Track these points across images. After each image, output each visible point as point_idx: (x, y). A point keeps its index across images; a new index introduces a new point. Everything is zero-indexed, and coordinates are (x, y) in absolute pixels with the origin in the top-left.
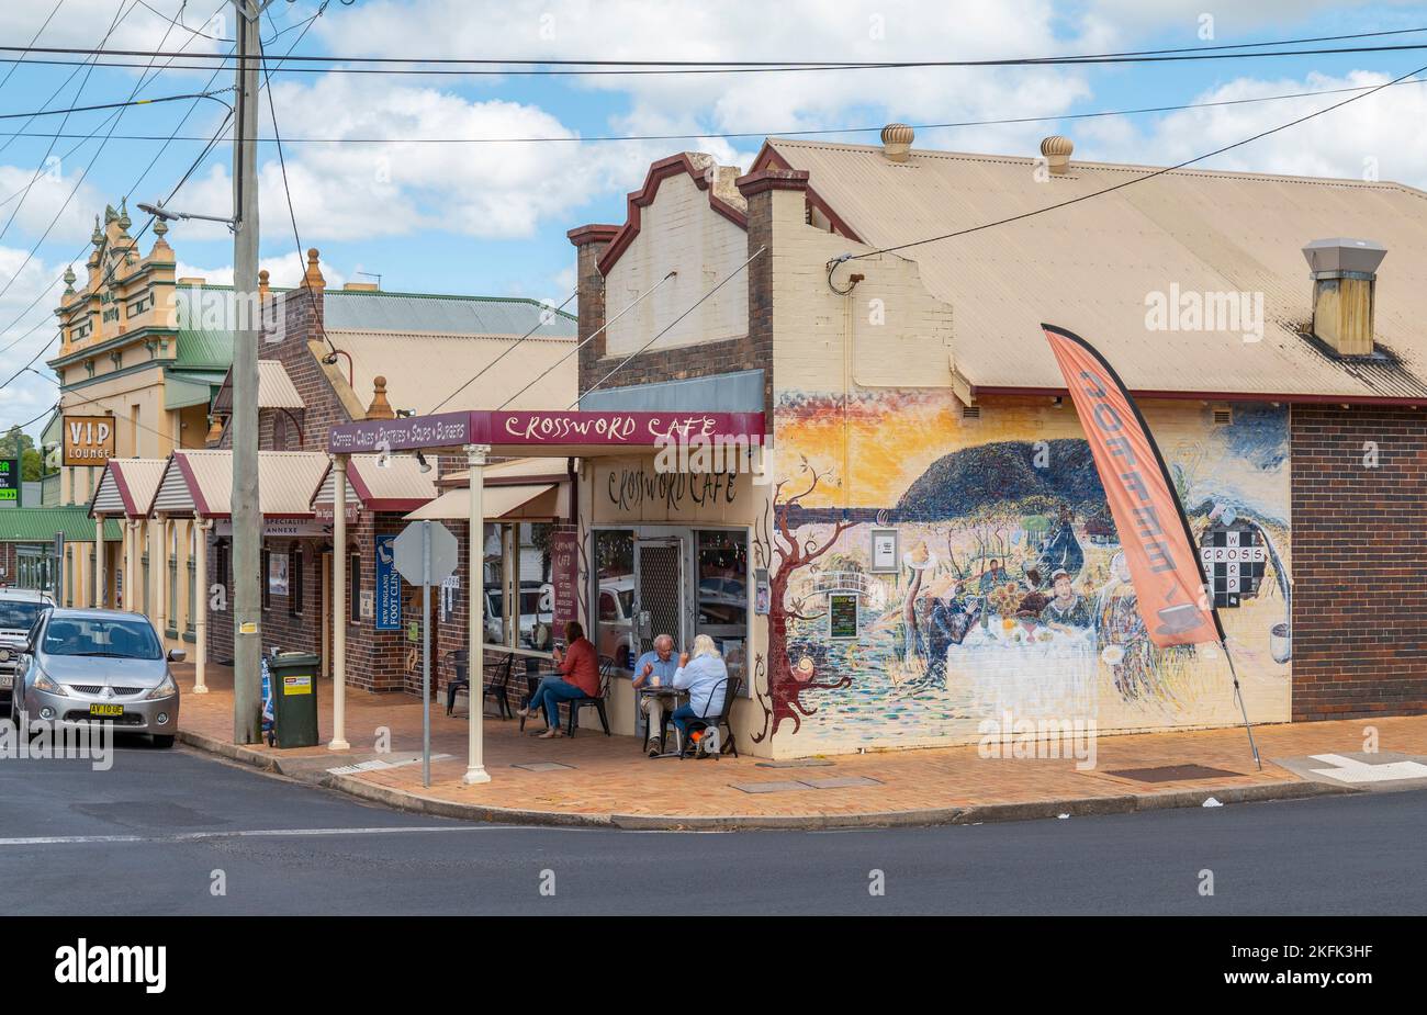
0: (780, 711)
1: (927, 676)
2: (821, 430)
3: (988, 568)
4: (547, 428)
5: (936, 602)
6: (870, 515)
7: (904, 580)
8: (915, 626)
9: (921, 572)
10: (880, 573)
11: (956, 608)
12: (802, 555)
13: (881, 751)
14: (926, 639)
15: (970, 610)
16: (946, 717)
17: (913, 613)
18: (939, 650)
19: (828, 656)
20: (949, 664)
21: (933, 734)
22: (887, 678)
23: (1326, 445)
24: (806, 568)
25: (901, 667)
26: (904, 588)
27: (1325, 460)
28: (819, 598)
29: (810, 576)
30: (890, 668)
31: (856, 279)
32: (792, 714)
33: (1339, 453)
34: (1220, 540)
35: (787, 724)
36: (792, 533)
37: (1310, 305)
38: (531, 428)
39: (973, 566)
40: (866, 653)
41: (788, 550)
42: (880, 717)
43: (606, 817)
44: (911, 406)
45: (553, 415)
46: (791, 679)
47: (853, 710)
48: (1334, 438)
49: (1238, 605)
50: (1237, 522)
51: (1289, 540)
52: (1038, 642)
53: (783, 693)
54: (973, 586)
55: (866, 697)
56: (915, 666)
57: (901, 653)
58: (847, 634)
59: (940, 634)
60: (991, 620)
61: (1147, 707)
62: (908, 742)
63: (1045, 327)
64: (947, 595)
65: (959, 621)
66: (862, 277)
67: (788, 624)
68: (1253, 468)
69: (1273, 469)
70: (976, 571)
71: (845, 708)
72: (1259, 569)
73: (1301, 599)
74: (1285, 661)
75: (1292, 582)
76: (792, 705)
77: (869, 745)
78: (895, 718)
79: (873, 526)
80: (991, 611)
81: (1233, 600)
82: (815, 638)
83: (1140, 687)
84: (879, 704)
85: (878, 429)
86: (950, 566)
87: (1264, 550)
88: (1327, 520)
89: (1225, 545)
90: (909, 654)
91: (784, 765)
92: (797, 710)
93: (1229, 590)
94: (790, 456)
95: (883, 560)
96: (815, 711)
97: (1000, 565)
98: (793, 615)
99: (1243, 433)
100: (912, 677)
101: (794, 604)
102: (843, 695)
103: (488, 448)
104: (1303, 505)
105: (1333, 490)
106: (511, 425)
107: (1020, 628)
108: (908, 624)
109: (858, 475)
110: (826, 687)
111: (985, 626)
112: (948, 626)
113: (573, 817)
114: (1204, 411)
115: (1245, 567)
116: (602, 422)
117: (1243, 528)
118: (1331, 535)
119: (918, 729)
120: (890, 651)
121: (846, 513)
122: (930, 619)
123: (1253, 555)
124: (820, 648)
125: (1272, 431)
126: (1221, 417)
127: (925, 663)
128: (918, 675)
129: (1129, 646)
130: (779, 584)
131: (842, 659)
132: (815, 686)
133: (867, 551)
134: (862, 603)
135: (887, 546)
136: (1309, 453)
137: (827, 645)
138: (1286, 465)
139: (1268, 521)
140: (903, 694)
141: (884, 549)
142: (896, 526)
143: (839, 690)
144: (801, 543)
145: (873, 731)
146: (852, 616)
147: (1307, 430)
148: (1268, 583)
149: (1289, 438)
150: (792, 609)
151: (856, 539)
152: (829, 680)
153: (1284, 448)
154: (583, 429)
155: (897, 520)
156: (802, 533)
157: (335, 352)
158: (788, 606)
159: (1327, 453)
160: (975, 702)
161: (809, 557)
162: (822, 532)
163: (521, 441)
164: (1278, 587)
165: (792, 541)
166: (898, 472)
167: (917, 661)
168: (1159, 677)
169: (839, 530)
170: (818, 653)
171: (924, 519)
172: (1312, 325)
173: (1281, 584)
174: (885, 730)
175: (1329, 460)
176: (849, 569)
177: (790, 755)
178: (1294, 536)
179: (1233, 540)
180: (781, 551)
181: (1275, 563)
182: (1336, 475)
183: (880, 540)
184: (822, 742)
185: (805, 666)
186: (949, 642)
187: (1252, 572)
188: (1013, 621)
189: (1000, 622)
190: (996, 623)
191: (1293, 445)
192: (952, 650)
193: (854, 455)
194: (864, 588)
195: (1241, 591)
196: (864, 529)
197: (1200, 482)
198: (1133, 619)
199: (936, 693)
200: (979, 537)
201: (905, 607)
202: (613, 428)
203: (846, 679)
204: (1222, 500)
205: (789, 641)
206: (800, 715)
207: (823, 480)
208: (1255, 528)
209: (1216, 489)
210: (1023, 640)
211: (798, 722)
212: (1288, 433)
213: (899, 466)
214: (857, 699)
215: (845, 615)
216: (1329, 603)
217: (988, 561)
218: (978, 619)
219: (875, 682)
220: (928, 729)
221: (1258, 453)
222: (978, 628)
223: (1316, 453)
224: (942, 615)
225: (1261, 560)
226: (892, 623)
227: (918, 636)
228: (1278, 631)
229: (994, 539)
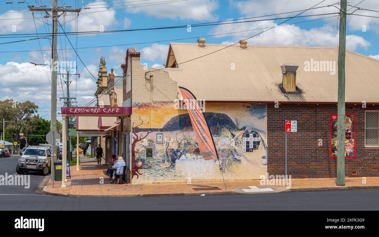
0: (134, 174)
1: (171, 166)
2: (144, 111)
3: (186, 142)
4: (79, 110)
5: (173, 150)
6: (156, 130)
7: (164, 145)
8: (167, 155)
9: (169, 143)
10: (159, 143)
11: (178, 151)
12: (139, 139)
13: (159, 183)
14: (170, 158)
15: (181, 151)
16: (175, 176)
17: (167, 152)
18: (174, 161)
19: (145, 161)
20: (176, 164)
21: (172, 180)
22: (160, 167)
23: (277, 113)
24: (140, 142)
25: (164, 164)
26: (164, 147)
27: (277, 117)
28: (143, 148)
29: (141, 143)
30: (161, 165)
31: (151, 76)
32: (137, 174)
33: (281, 115)
34: (248, 136)
35: (135, 176)
36: (137, 134)
37: (282, 79)
38: (75, 111)
39: (182, 142)
40: (155, 161)
41: (136, 137)
42: (158, 175)
44: (167, 105)
45: (81, 108)
46: (136, 166)
47: (151, 174)
48: (279, 112)
49: (252, 151)
50: (252, 131)
51: (267, 136)
52: (199, 159)
53: (134, 170)
54: (182, 146)
55: (155, 171)
56: (167, 164)
57: (164, 161)
58: (150, 157)
59: (174, 157)
60: (187, 154)
61: (228, 175)
62: (165, 181)
63: (180, 87)
64: (176, 148)
65: (179, 154)
67: (135, 154)
68: (257, 119)
69: (262, 119)
70: (183, 142)
71: (150, 173)
72: (258, 143)
73: (270, 149)
74: (266, 165)
75: (267, 146)
76: (136, 172)
77: (156, 182)
78: (162, 176)
79: (157, 132)
80: (187, 152)
81: (251, 150)
82: (142, 157)
83: (226, 170)
84: (158, 173)
85: (158, 110)
86: (176, 141)
87: (260, 138)
88: (277, 131)
89: (249, 137)
90: (166, 161)
92: (138, 174)
93: (250, 148)
94: (136, 117)
95: (159, 140)
96: (142, 174)
97: (189, 141)
98: (137, 152)
99: (254, 110)
100: (167, 166)
101: (137, 150)
102: (149, 170)
103: (66, 115)
104: (271, 128)
105: (279, 124)
107: (194, 156)
108: (165, 154)
109: (153, 121)
110: (145, 168)
111: (185, 155)
112: (176, 155)
114: (243, 106)
115: (254, 142)
116: (92, 109)
117: (254, 133)
118: (279, 135)
119: (168, 178)
120: (161, 160)
121: (150, 129)
122: (171, 153)
123: (256, 139)
124: (144, 160)
125: (262, 110)
126: (248, 107)
127: (170, 163)
128: (168, 166)
129: (223, 160)
130: (134, 145)
131: (149, 162)
132: (142, 168)
133: (155, 138)
134: (154, 150)
135: (160, 137)
136: (273, 115)
137: (145, 159)
138: (266, 118)
139: (261, 131)
140: (165, 170)
141: (159, 137)
142: (162, 133)
143: (148, 169)
144: (139, 136)
145: (157, 179)
146: (152, 153)
147: (272, 110)
148: (261, 146)
149: (267, 112)
150: (136, 151)
151: (152, 135)
152: (146, 167)
153: (266, 114)
154: (88, 111)
155: (163, 131)
156: (139, 134)
157: (112, 93)
158: (135, 150)
159: (277, 115)
160: (183, 173)
161: (141, 139)
162: (144, 134)
163: (73, 113)
164: (263, 147)
165: (137, 136)
166: (163, 120)
167: (168, 163)
168: (231, 168)
169: (148, 133)
170: (143, 161)
171: (170, 131)
172: (282, 84)
173: (264, 146)
174: (160, 179)
175: (278, 117)
176: (151, 142)
177: (135, 184)
178: (268, 135)
179: (251, 136)
180: (134, 138)
181: (263, 141)
182: (280, 121)
183: (158, 136)
184: (144, 181)
185: (140, 163)
186: (176, 159)
187: (256, 144)
188: (193, 154)
189: (189, 154)
190: (188, 155)
191: (268, 113)
192: (177, 161)
193: (152, 116)
194: (155, 146)
195: (254, 148)
196: (154, 133)
197: (242, 122)
198: (224, 154)
199: (172, 170)
200: (184, 135)
201: (165, 151)
202: (95, 111)
203: (150, 167)
204: (248, 126)
205: (136, 158)
206: (139, 175)
207: (144, 122)
208: (257, 133)
209: (247, 124)
210: (195, 159)
211: (138, 176)
212: (267, 111)
213: (163, 119)
214: (153, 171)
215: (149, 152)
216: (278, 151)
217: (186, 140)
218: (183, 154)
219: (157, 168)
220: (171, 178)
221: (258, 115)
222: (183, 156)
223: (274, 115)
224: (174, 153)
225: (259, 140)
226: (161, 154)
227: (168, 157)
228: (263, 157)
229: (188, 135)
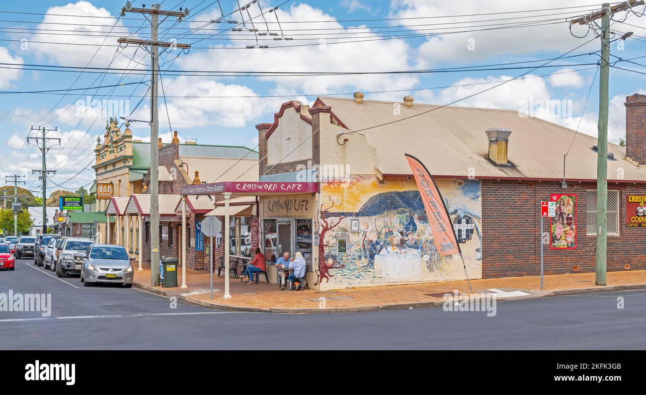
0: (322, 276)
1: (368, 265)
2: (335, 188)
3: (387, 231)
4: (249, 187)
5: (371, 241)
6: (350, 214)
7: (361, 235)
8: (365, 249)
9: (366, 232)
10: (354, 232)
11: (377, 243)
12: (329, 227)
13: (354, 288)
14: (368, 253)
15: (382, 244)
16: (374, 277)
17: (364, 245)
18: (372, 257)
19: (337, 258)
20: (375, 261)
21: (370, 283)
22: (356, 265)
23: (493, 192)
24: (331, 231)
25: (360, 262)
26: (361, 237)
27: (492, 197)
28: (334, 240)
29: (332, 233)
30: (357, 262)
31: (346, 140)
32: (326, 277)
33: (497, 195)
34: (460, 222)
35: (324, 280)
36: (326, 220)
37: (488, 149)
38: (244, 187)
39: (383, 230)
40: (349, 258)
41: (325, 225)
42: (353, 277)
43: (268, 309)
44: (363, 180)
45: (251, 183)
46: (326, 265)
47: (345, 275)
48: (495, 190)
49: (465, 242)
50: (465, 216)
51: (481, 222)
52: (403, 254)
53: (323, 270)
54: (383, 236)
55: (349, 271)
56: (365, 261)
57: (360, 257)
58: (343, 251)
59: (373, 251)
60: (388, 247)
61: (437, 274)
62: (362, 285)
63: (406, 155)
64: (375, 239)
65: (378, 247)
66: (348, 140)
67: (325, 248)
68: (470, 200)
69: (476, 200)
70: (383, 232)
71: (343, 275)
72: (472, 231)
73: (484, 240)
74: (480, 260)
75: (482, 235)
76: (326, 274)
77: (350, 286)
78: (358, 278)
79: (351, 218)
80: (388, 244)
81: (464, 241)
82: (333, 253)
83: (435, 268)
84: (353, 273)
85: (352, 187)
86: (375, 230)
87: (473, 225)
88: (493, 216)
89: (461, 223)
90: (363, 257)
91: (323, 292)
92: (327, 275)
93: (462, 238)
94: (325, 196)
95: (355, 228)
96: (333, 276)
97: (391, 230)
98: (326, 246)
99: (466, 188)
100: (363, 265)
101: (327, 242)
102: (342, 271)
103: (231, 193)
104: (485, 211)
105: (495, 206)
106: (238, 186)
107: (397, 250)
108: (362, 248)
109: (347, 202)
110: (337, 268)
111: (386, 249)
112: (375, 249)
113: (257, 309)
114: (455, 182)
115: (467, 231)
116: (266, 185)
117: (467, 218)
118: (494, 220)
119: (365, 281)
120: (357, 257)
121: (343, 214)
122: (369, 247)
123: (470, 227)
124: (335, 256)
125: (476, 188)
126: (460, 184)
127: (368, 260)
128: (365, 264)
129: (431, 255)
130: (322, 236)
131: (342, 259)
132: (333, 268)
133: (349, 225)
134: (348, 242)
135: (356, 224)
136: (487, 195)
137: (337, 255)
138: (480, 199)
139: (474, 216)
140: (361, 270)
141: (355, 225)
142: (359, 218)
143: (340, 269)
144: (329, 223)
145: (351, 282)
146: (345, 246)
147: (487, 188)
148: (474, 235)
149: (481, 190)
150: (326, 244)
151: (346, 222)
152: (337, 266)
153: (480, 193)
154: (260, 187)
155: (359, 216)
156: (329, 220)
157: (182, 163)
158: (325, 243)
159: (493, 195)
160: (383, 273)
161: (331, 227)
162: (335, 220)
163: (241, 191)
164: (477, 236)
165: (326, 222)
166: (359, 201)
167: (365, 260)
168: (440, 265)
169: (341, 219)
170: (334, 257)
171: (367, 216)
172: (488, 155)
173: (479, 236)
174: (355, 281)
175: (494, 197)
176: (344, 231)
177: (325, 290)
178: (483, 221)
179: (464, 222)
180: (322, 226)
181: (477, 229)
182: (496, 202)
183: (354, 222)
184: (335, 285)
185: (330, 261)
186: (375, 254)
187: (470, 232)
188: (395, 247)
189: (391, 248)
190: (390, 248)
191: (482, 192)
192: (376, 256)
193: (345, 196)
194: (349, 237)
195: (467, 237)
196: (349, 218)
197: (453, 204)
198: (433, 246)
199: (371, 270)
200: (384, 222)
201: (361, 243)
202: (270, 187)
203: (343, 265)
204: (460, 209)
205: (325, 254)
206: (329, 277)
207: (336, 203)
208: (470, 218)
209: (458, 206)
210: (398, 253)
211: (328, 279)
212: (481, 189)
213: (359, 199)
214: (346, 272)
215: (342, 245)
216: (493, 242)
217: (387, 229)
218: (384, 247)
219: (352, 267)
220: (368, 281)
221: (471, 195)
222: (384, 249)
223: (489, 195)
224: (373, 245)
225: (473, 228)
226: (357, 248)
227: (366, 252)
228: (477, 250)
229: (389, 222)
